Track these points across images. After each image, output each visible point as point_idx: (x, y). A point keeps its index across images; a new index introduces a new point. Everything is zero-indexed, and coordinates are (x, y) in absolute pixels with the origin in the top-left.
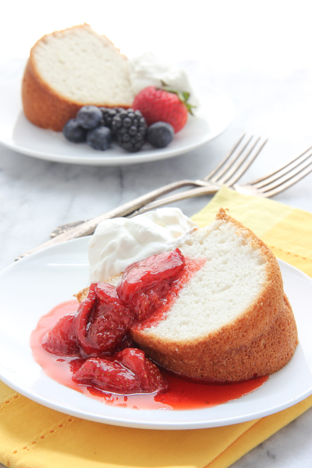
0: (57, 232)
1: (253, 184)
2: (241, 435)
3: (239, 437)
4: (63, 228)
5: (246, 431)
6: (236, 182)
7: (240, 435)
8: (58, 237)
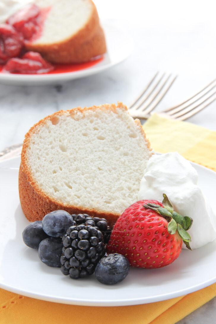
0: (5, 152)
1: (166, 112)
2: (160, 315)
3: (157, 316)
4: (10, 148)
5: (164, 312)
6: (153, 109)
7: (158, 315)
8: (6, 155)
